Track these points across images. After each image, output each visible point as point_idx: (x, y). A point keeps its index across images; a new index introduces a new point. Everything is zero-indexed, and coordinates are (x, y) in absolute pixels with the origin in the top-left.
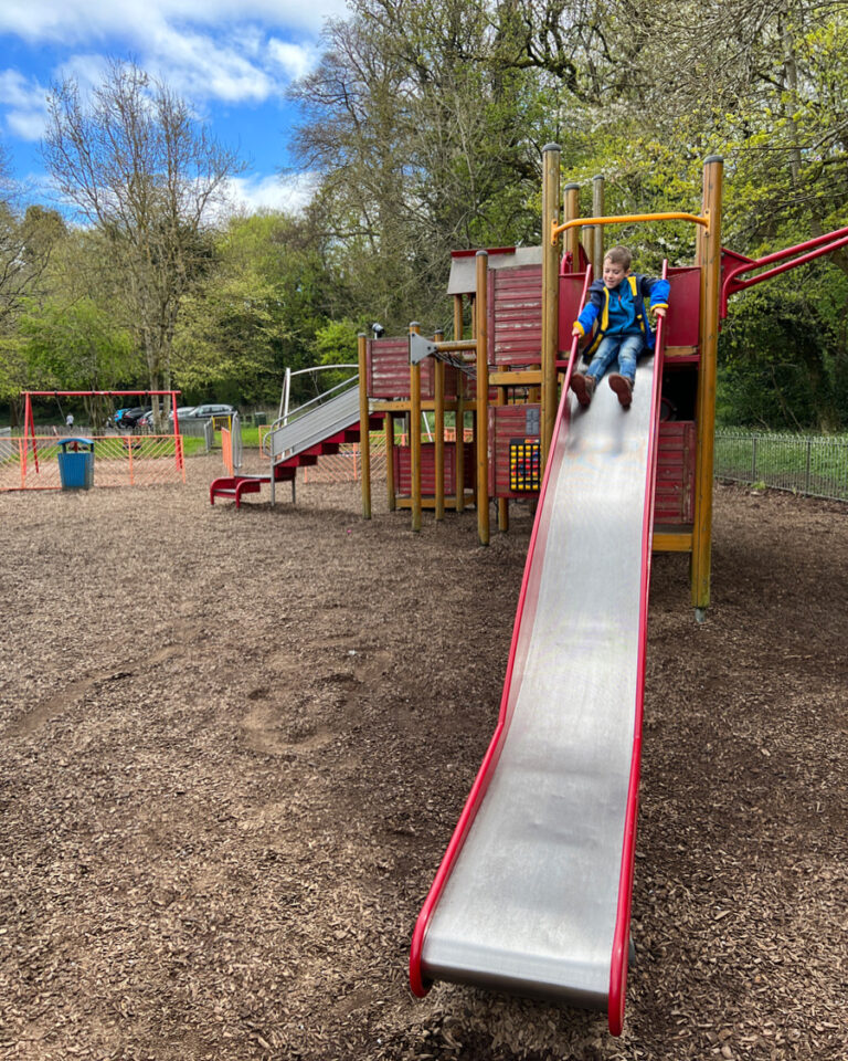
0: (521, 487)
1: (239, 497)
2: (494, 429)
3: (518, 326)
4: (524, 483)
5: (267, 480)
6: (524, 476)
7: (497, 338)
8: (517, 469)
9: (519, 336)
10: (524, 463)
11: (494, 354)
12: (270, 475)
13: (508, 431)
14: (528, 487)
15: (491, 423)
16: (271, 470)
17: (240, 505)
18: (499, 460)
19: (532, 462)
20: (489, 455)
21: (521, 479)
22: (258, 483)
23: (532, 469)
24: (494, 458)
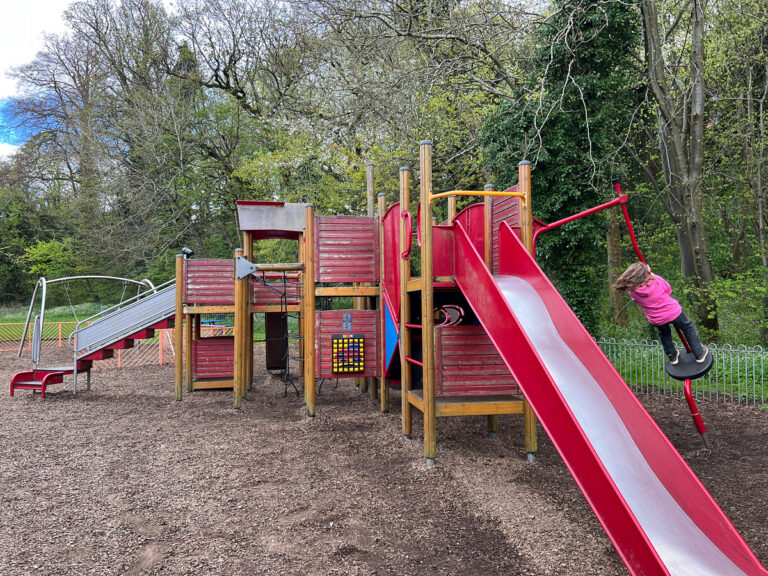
0: (341, 370)
1: (45, 389)
2: (319, 328)
3: (336, 256)
4: (343, 366)
5: (71, 372)
6: (343, 361)
7: (321, 263)
8: (338, 357)
9: (337, 263)
10: (343, 351)
11: (319, 274)
12: (73, 367)
13: (330, 329)
14: (346, 370)
15: (317, 323)
16: (75, 363)
17: (45, 395)
18: (323, 350)
19: (348, 351)
20: (316, 347)
21: (341, 364)
22: (62, 375)
23: (349, 357)
24: (320, 349)
